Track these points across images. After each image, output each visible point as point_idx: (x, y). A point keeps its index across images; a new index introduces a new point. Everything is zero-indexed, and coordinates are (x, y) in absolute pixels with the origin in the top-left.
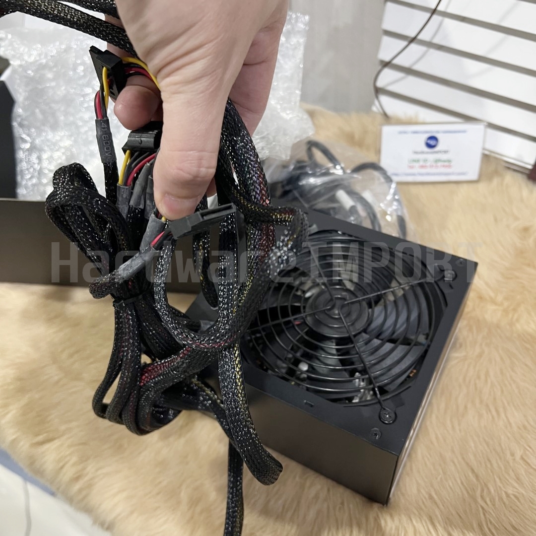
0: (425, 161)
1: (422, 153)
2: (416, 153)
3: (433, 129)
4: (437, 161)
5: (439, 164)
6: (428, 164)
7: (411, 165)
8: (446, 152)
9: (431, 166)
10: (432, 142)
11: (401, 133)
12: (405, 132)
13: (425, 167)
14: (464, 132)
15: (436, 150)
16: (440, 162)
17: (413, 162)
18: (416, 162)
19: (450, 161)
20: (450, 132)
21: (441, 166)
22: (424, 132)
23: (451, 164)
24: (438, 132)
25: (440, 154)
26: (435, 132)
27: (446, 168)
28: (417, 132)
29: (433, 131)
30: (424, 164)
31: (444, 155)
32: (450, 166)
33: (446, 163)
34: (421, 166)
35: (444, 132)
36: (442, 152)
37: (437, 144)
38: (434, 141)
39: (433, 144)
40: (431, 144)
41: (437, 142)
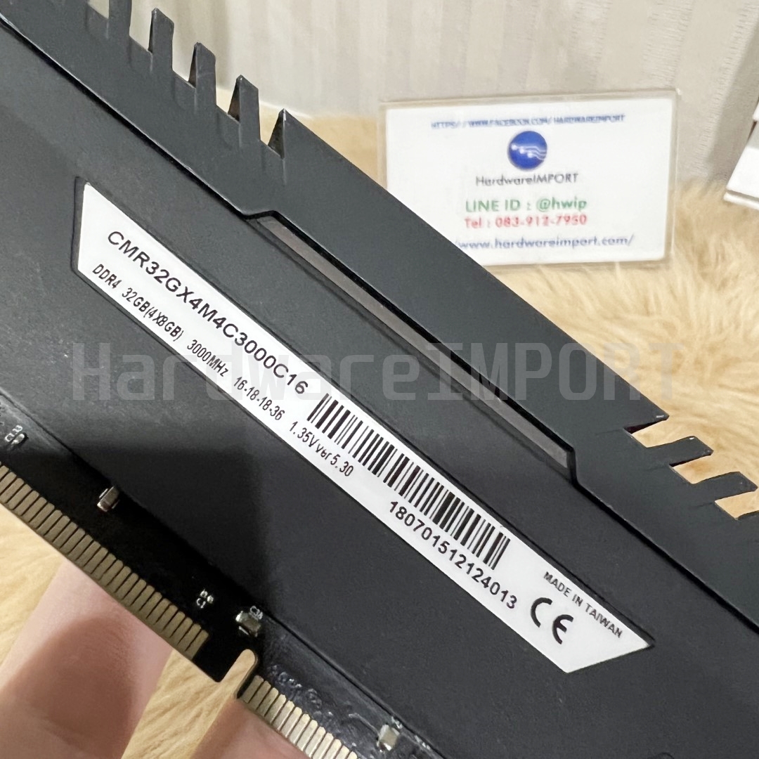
0: (514, 204)
1: (502, 180)
2: (486, 182)
3: (528, 112)
4: (544, 205)
5: (553, 213)
6: (523, 214)
7: (475, 216)
8: (569, 177)
9: (530, 220)
10: (529, 151)
11: (435, 125)
12: (451, 124)
13: (513, 221)
14: (617, 118)
15: (540, 171)
16: (556, 205)
17: (479, 208)
18: (487, 208)
19: (585, 203)
20: (578, 119)
21: (560, 217)
22: (505, 121)
23: (584, 211)
24: (544, 120)
25: (553, 181)
26: (536, 120)
27: (574, 224)
28: (485, 123)
29: (530, 118)
30: (512, 214)
31: (566, 184)
32: (583, 219)
33: (572, 211)
34: (501, 219)
35: (560, 121)
36: (560, 178)
37: (545, 153)
38: (535, 147)
39: (530, 155)
40: (525, 155)
41: (544, 151)
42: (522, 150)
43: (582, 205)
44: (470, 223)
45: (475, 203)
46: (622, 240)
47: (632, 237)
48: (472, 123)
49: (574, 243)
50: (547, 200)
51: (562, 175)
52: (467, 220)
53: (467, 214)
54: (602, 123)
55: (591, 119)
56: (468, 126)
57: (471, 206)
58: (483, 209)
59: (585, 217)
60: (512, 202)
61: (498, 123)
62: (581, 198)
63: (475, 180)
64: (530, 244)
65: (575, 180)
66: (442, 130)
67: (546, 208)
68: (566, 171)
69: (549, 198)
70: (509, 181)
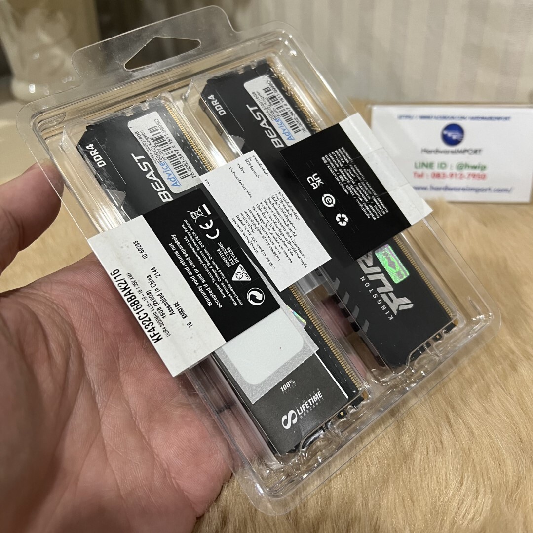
0: (443, 165)
1: (437, 151)
2: (427, 151)
3: (455, 113)
4: (461, 167)
5: (466, 172)
6: (448, 171)
7: (420, 171)
8: (476, 152)
9: (452, 175)
10: (454, 136)
11: (400, 117)
12: (408, 117)
13: (442, 175)
14: (506, 119)
15: (460, 147)
16: (467, 168)
17: (422, 166)
18: (427, 166)
19: (485, 167)
20: (483, 118)
21: (469, 175)
22: (440, 117)
23: (485, 172)
24: (463, 118)
25: (467, 154)
26: (458, 118)
27: (478, 180)
28: (428, 117)
29: (455, 116)
30: (441, 171)
31: (474, 156)
32: (483, 176)
33: (477, 171)
34: (434, 174)
35: (473, 118)
36: (471, 152)
37: (463, 137)
38: (458, 133)
40: (451, 137)
41: (461, 136)
42: (450, 134)
43: (483, 168)
44: (416, 175)
45: (420, 164)
46: (506, 190)
47: (511, 188)
48: (421, 118)
49: (478, 190)
50: (463, 164)
51: (472, 150)
52: (415, 174)
53: (415, 170)
54: (497, 122)
55: (491, 118)
56: (418, 119)
57: (418, 165)
58: (425, 168)
59: (485, 176)
60: (441, 164)
61: (436, 118)
62: (483, 163)
63: (420, 150)
64: (451, 189)
65: (479, 153)
66: (403, 120)
67: (462, 169)
68: (475, 147)
69: (464, 163)
70: (441, 152)
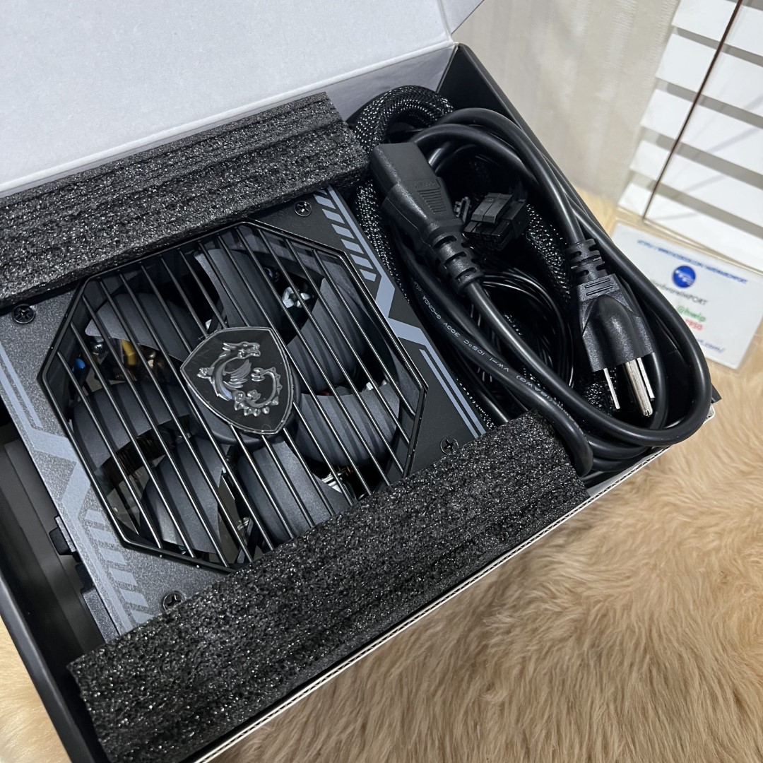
3: (693, 257)
4: (681, 310)
5: (684, 316)
8: (700, 301)
10: (684, 277)
11: (640, 242)
12: (648, 244)
14: (742, 280)
15: (686, 291)
16: (687, 313)
20: (719, 272)
21: (687, 320)
22: (678, 256)
23: (702, 323)
24: (700, 264)
25: (691, 300)
26: (695, 262)
27: (693, 328)
28: (666, 252)
29: (693, 260)
31: (697, 305)
33: (695, 320)
35: (709, 268)
36: (696, 299)
37: (693, 282)
38: (689, 277)
39: (684, 280)
40: (682, 278)
41: (692, 280)
42: (681, 275)
43: (703, 319)
46: (717, 349)
47: (723, 350)
48: (661, 250)
51: (697, 298)
54: (732, 279)
55: (726, 274)
56: (657, 250)
59: (701, 326)
61: (674, 255)
62: (703, 315)
65: (704, 304)
66: (642, 246)
67: (681, 312)
68: (701, 297)
69: (686, 308)
70: (667, 289)
